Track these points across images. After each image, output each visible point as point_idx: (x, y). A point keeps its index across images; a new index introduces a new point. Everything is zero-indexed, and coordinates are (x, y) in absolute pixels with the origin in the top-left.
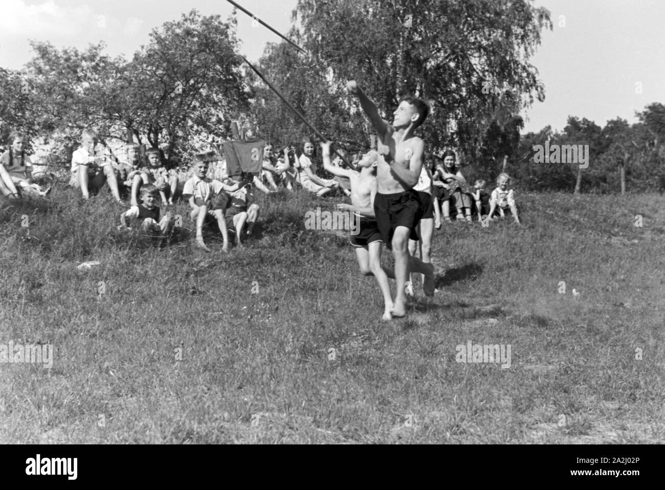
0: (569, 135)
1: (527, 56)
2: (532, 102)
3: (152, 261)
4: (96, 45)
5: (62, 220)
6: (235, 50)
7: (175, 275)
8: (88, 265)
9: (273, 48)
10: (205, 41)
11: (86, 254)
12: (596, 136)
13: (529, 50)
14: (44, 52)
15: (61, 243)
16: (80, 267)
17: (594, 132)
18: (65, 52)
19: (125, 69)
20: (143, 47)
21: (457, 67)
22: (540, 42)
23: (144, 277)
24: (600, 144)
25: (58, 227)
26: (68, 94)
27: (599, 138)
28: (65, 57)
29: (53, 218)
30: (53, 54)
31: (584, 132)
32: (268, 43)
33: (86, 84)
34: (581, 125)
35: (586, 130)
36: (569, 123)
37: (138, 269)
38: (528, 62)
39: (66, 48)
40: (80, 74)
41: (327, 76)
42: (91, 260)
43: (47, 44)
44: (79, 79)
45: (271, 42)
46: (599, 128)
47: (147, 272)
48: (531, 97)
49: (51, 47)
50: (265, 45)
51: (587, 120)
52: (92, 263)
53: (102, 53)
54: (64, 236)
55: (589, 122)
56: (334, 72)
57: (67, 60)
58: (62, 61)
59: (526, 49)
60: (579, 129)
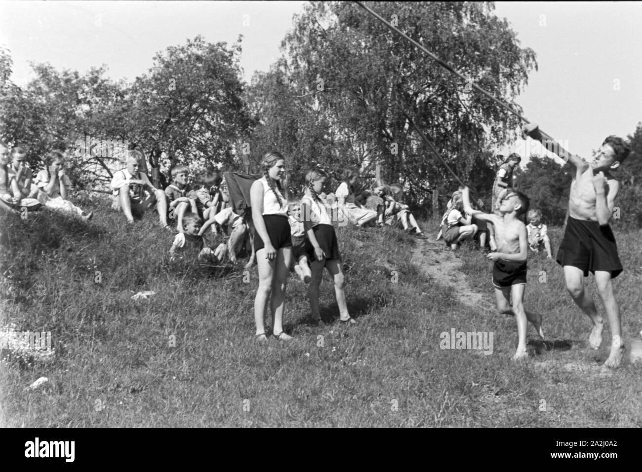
0: (532, 171)
1: (513, 94)
2: (516, 139)
3: (210, 292)
4: (98, 69)
5: (113, 246)
6: (239, 76)
7: (236, 308)
8: (144, 295)
9: (261, 77)
10: (212, 67)
11: (141, 283)
12: (555, 173)
13: (516, 88)
14: (44, 72)
15: (114, 270)
16: (136, 297)
17: (554, 169)
18: (66, 74)
19: (125, 92)
20: (151, 70)
21: (444, 102)
22: (527, 83)
23: (203, 310)
24: (560, 180)
25: (110, 254)
26: (69, 116)
27: (559, 175)
28: (65, 78)
29: (105, 243)
30: (53, 75)
31: (545, 169)
32: (256, 72)
33: (86, 107)
34: (542, 162)
35: (546, 167)
36: (531, 159)
37: (198, 301)
38: (514, 101)
39: (66, 69)
40: (81, 97)
41: (313, 106)
42: (148, 289)
43: (47, 65)
44: (79, 102)
45: (259, 71)
46: (559, 165)
47: (206, 304)
48: (516, 134)
49: (51, 68)
50: (253, 74)
51: (547, 157)
52: (148, 293)
53: (103, 77)
54: (117, 264)
55: (550, 159)
56: (320, 103)
57: (67, 81)
58: (62, 84)
59: (512, 88)
60: (541, 165)
